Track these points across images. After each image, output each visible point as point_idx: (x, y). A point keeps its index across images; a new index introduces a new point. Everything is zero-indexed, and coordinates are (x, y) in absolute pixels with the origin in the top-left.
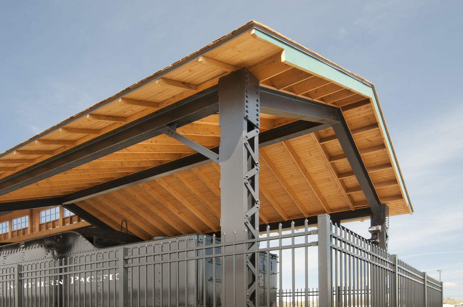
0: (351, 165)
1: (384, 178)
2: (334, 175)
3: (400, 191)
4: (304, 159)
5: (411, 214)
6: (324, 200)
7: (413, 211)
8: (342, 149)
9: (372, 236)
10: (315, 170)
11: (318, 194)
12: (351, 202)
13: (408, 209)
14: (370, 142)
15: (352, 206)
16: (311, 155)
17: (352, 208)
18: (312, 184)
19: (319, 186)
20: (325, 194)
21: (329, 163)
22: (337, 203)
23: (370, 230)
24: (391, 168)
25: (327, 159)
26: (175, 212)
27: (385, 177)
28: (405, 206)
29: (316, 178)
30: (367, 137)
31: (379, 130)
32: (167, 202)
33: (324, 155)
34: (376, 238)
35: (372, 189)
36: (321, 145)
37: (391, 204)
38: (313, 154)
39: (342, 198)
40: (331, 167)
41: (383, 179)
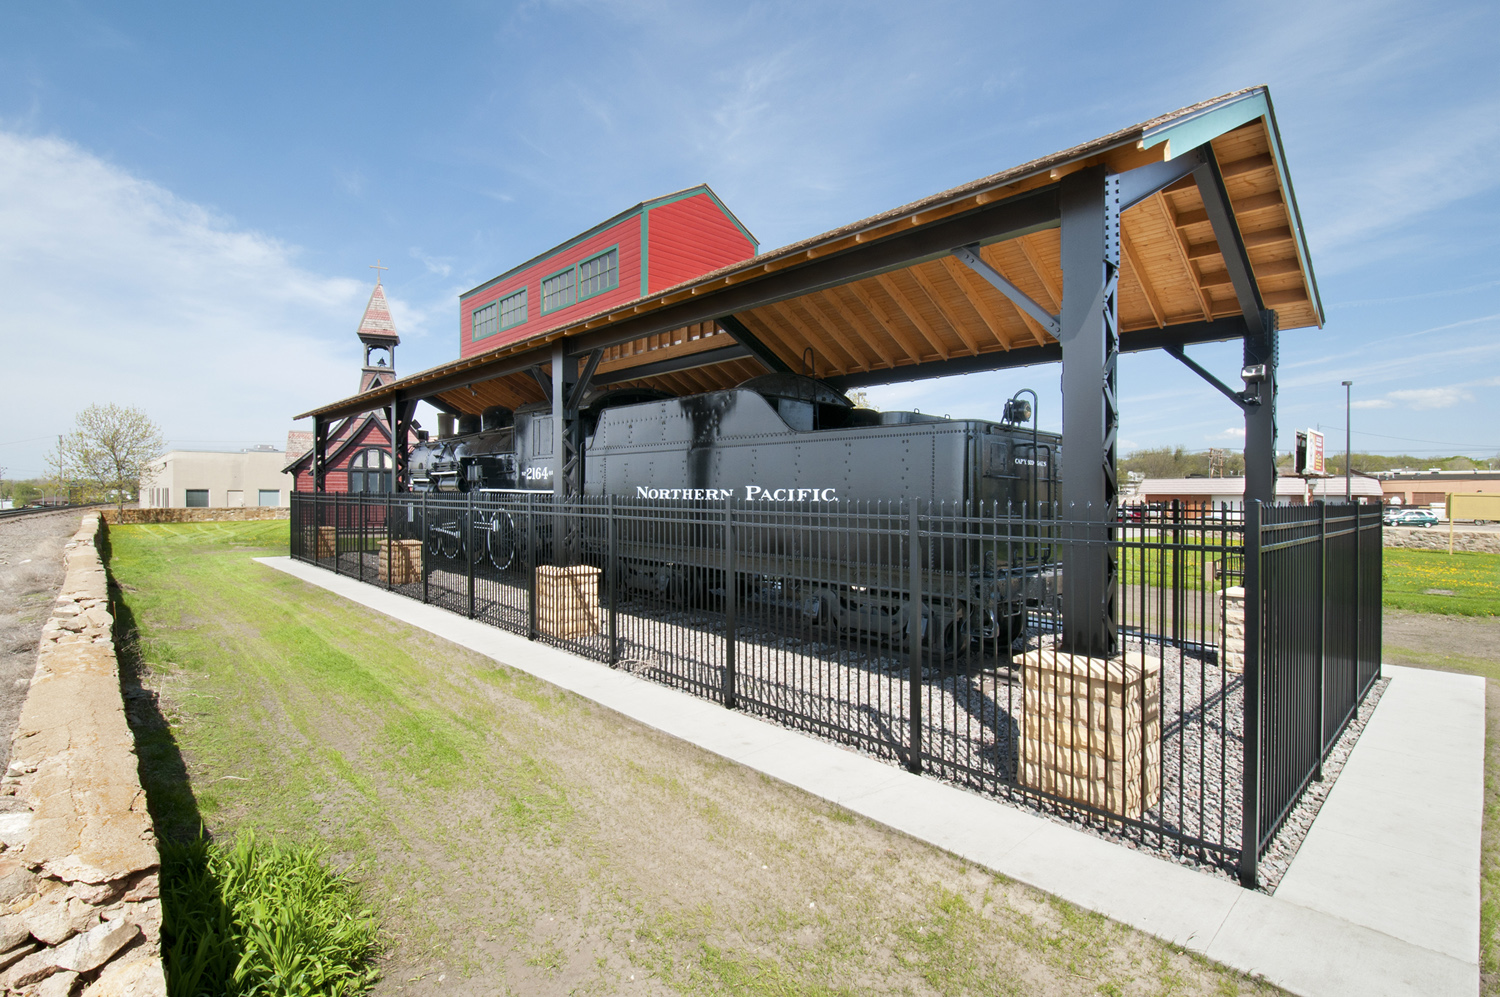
0: (1214, 229)
1: (1272, 255)
2: (1182, 251)
3: (1302, 282)
4: (1128, 218)
5: (1320, 328)
6: (1154, 297)
7: (1323, 321)
8: (1200, 200)
9: (1247, 387)
10: (1145, 239)
11: (1145, 287)
12: (1208, 303)
13: (1316, 318)
14: (1252, 188)
15: (1208, 312)
16: (1142, 211)
17: (1208, 315)
18: (1137, 269)
19: (1150, 269)
20: (1159, 284)
21: (1174, 229)
22: (1179, 302)
23: (1245, 374)
24: (1290, 240)
25: (1172, 222)
26: (881, 319)
27: (1273, 253)
28: (1310, 310)
29: (1145, 255)
30: (1247, 178)
31: (1273, 170)
32: (872, 301)
33: (1169, 214)
34: (1254, 392)
35: (1250, 279)
36: (1165, 197)
37: (1283, 309)
38: (1145, 210)
39: (1191, 293)
40: (1178, 237)
41: (1272, 258)
